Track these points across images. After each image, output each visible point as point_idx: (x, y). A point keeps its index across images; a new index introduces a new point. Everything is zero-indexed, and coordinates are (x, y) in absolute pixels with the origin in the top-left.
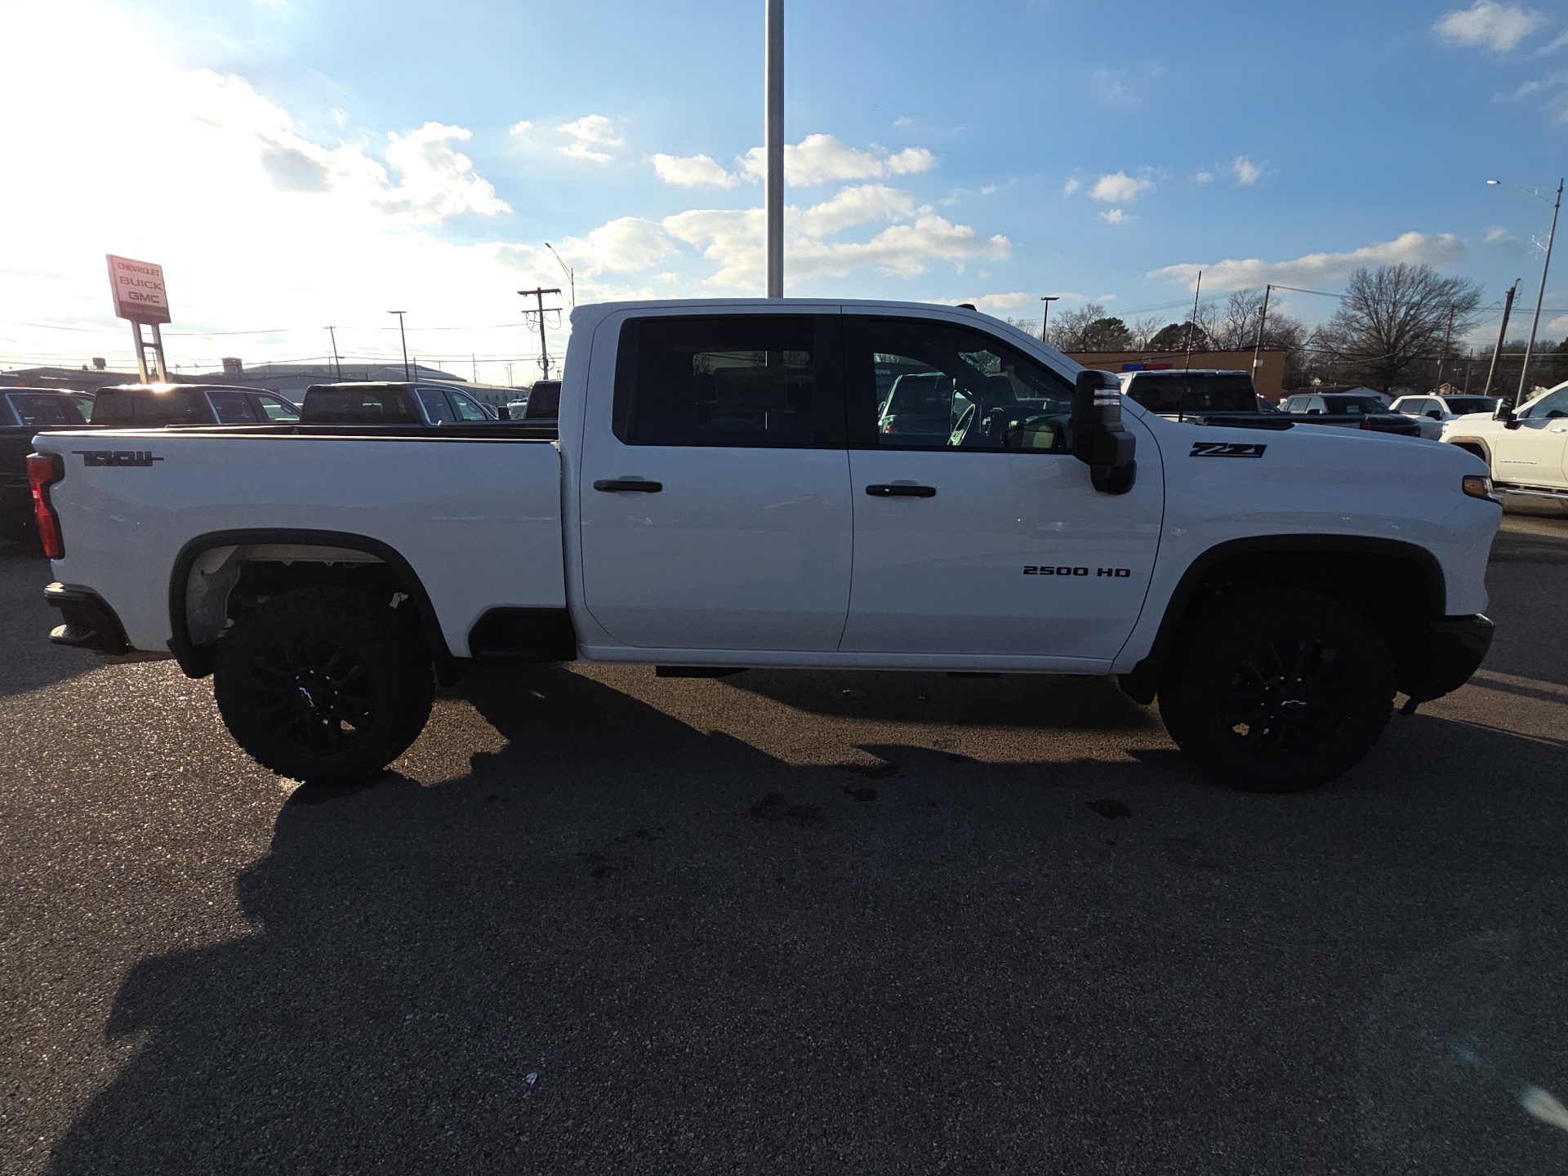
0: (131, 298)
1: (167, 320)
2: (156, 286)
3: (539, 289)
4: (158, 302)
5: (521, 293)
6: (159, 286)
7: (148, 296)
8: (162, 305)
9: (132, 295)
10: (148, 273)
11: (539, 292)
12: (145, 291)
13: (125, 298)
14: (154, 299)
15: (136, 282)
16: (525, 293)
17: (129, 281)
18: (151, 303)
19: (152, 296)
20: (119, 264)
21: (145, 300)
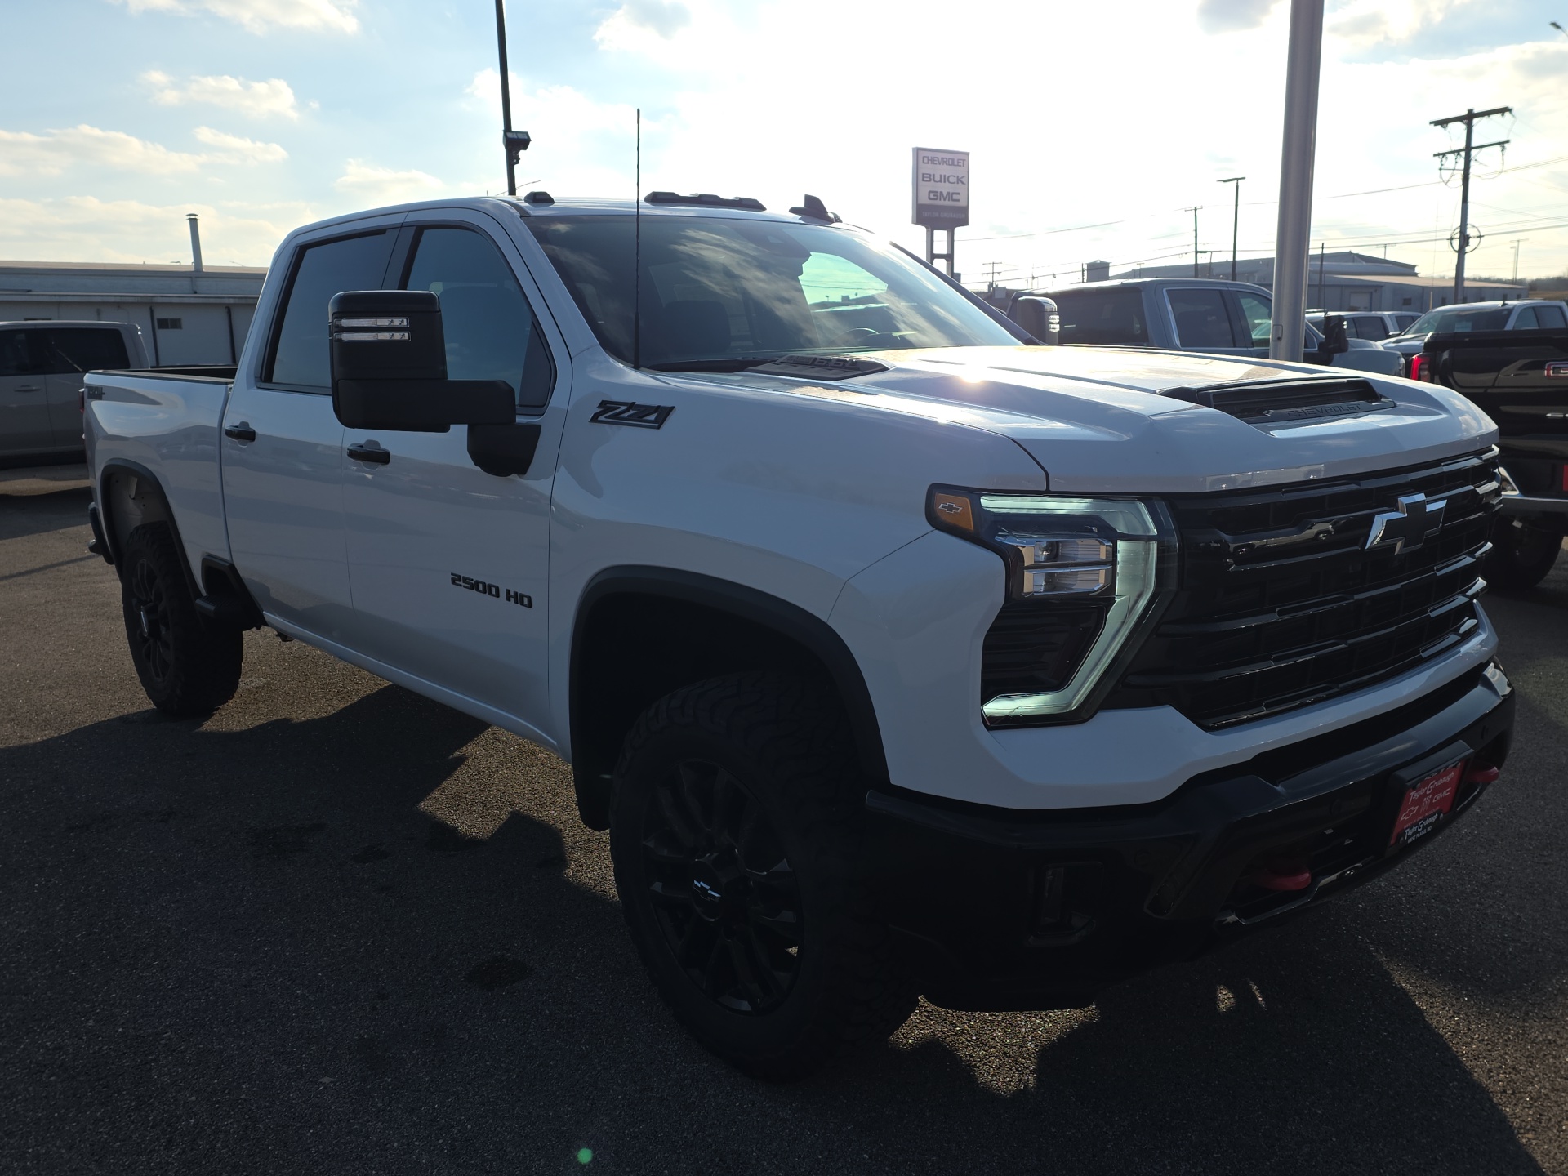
0: (930, 199)
1: (965, 222)
2: (959, 180)
3: (1470, 112)
4: (958, 200)
5: (1436, 123)
6: (963, 181)
7: (948, 193)
8: (962, 204)
9: (932, 196)
10: (953, 164)
11: (1469, 118)
12: (945, 188)
13: (924, 200)
14: (955, 197)
15: (937, 179)
16: (1443, 123)
17: (931, 178)
18: (951, 203)
19: (953, 193)
20: (924, 157)
21: (945, 199)
